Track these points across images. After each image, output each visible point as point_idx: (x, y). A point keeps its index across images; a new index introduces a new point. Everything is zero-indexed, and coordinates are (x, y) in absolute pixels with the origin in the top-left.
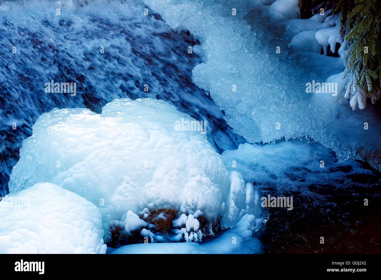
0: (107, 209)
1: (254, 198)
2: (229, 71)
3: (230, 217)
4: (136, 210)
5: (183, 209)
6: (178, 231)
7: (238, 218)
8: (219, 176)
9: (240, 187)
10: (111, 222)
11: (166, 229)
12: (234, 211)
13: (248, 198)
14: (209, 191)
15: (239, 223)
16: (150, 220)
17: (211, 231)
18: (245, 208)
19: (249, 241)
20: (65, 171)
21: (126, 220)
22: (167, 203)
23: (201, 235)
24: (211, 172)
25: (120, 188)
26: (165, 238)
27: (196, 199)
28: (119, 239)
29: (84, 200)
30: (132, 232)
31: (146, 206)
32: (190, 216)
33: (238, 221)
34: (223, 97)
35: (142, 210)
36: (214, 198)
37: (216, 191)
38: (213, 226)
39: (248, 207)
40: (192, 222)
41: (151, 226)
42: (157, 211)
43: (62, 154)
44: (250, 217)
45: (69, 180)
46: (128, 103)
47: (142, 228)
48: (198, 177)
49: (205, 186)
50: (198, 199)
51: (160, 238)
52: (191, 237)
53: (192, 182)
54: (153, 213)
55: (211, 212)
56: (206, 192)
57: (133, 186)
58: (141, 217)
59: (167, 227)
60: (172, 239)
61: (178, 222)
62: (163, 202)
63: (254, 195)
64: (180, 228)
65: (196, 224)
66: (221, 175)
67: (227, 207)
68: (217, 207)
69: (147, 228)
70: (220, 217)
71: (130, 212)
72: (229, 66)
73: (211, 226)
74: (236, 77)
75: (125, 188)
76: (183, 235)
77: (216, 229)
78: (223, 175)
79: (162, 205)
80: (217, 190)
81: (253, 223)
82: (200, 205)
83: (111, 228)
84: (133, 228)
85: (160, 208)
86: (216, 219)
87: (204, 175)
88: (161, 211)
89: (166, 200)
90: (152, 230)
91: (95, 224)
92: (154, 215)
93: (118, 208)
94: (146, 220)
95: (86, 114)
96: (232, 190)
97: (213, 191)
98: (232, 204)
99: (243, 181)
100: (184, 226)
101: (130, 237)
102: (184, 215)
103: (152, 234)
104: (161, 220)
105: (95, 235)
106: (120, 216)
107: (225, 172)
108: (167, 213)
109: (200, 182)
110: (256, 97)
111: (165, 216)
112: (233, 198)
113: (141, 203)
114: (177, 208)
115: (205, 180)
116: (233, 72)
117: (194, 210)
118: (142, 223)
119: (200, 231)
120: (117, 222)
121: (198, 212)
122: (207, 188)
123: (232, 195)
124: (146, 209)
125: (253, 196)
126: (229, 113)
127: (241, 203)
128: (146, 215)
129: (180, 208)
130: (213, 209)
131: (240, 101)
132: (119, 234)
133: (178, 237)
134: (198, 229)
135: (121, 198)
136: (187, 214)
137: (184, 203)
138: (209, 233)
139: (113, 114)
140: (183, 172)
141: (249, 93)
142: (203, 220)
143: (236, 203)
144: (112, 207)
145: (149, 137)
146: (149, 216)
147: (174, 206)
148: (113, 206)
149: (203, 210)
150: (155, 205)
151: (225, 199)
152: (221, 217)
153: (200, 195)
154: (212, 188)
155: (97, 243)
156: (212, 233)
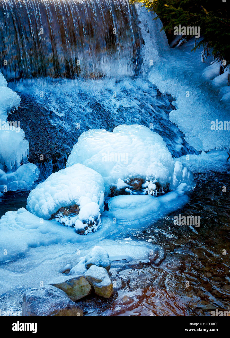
0: (108, 177)
1: (187, 175)
3: (174, 184)
4: (123, 179)
5: (147, 179)
6: (144, 190)
7: (178, 185)
8: (168, 163)
9: (179, 169)
10: (110, 184)
11: (139, 189)
12: (176, 181)
13: (184, 175)
14: (162, 170)
15: (178, 187)
16: (130, 184)
17: (163, 190)
18: (182, 180)
19: (182, 196)
20: (88, 159)
21: (118, 183)
22: (139, 175)
23: (157, 192)
24: (163, 161)
25: (115, 167)
26: (138, 193)
27: (154, 174)
28: (114, 193)
29: (95, 172)
30: (121, 189)
31: (128, 177)
32: (151, 182)
33: (177, 186)
35: (126, 178)
36: (164, 174)
38: (164, 188)
39: (183, 179)
40: (152, 186)
41: (131, 187)
42: (134, 179)
43: (88, 150)
44: (184, 184)
45: (90, 163)
46: (124, 127)
47: (126, 187)
48: (156, 163)
49: (159, 167)
50: (155, 174)
51: (135, 193)
52: (151, 193)
53: (152, 165)
54: (132, 180)
55: (162, 180)
56: (160, 171)
57: (121, 166)
58: (126, 182)
60: (141, 194)
61: (145, 185)
62: (136, 175)
64: (145, 188)
65: (154, 187)
66: (169, 163)
67: (172, 179)
68: (166, 178)
69: (129, 188)
70: (168, 184)
71: (119, 179)
72: (188, 111)
73: (163, 188)
75: (117, 167)
76: (147, 192)
77: (166, 190)
78: (170, 162)
79: (136, 176)
80: (166, 169)
81: (185, 187)
82: (156, 177)
83: (110, 187)
84: (121, 188)
85: (135, 178)
86: (165, 185)
87: (159, 162)
88: (136, 179)
89: (138, 174)
90: (131, 189)
91: (99, 183)
92: (132, 181)
93: (114, 177)
94: (128, 184)
95: (103, 132)
96: (175, 170)
97: (163, 170)
98: (175, 177)
99: (182, 166)
100: (147, 187)
101: (120, 192)
102: (147, 182)
103: (131, 191)
104: (136, 184)
105: (98, 188)
106: (115, 181)
107: (172, 161)
108: (139, 180)
109: (157, 165)
110: (201, 127)
111: (138, 182)
112: (175, 174)
113: (126, 175)
115: (160, 164)
116: (190, 114)
117: (153, 179)
118: (126, 185)
120: (113, 184)
121: (155, 181)
122: (160, 168)
123: (174, 173)
124: (128, 178)
125: (186, 174)
126: (187, 135)
127: (180, 177)
128: (128, 181)
129: (145, 178)
130: (164, 179)
131: (193, 129)
132: (114, 191)
133: (145, 193)
134: (155, 189)
135: (116, 172)
136: (149, 181)
137: (147, 176)
138: (162, 192)
139: (118, 131)
140: (148, 160)
141: (197, 125)
142: (158, 185)
143: (177, 177)
144: (111, 177)
145: (132, 142)
146: (130, 182)
147: (142, 177)
149: (158, 179)
150: (133, 176)
151: (171, 175)
152: (169, 184)
153: (157, 172)
154: (163, 168)
155: (98, 192)
156: (163, 192)
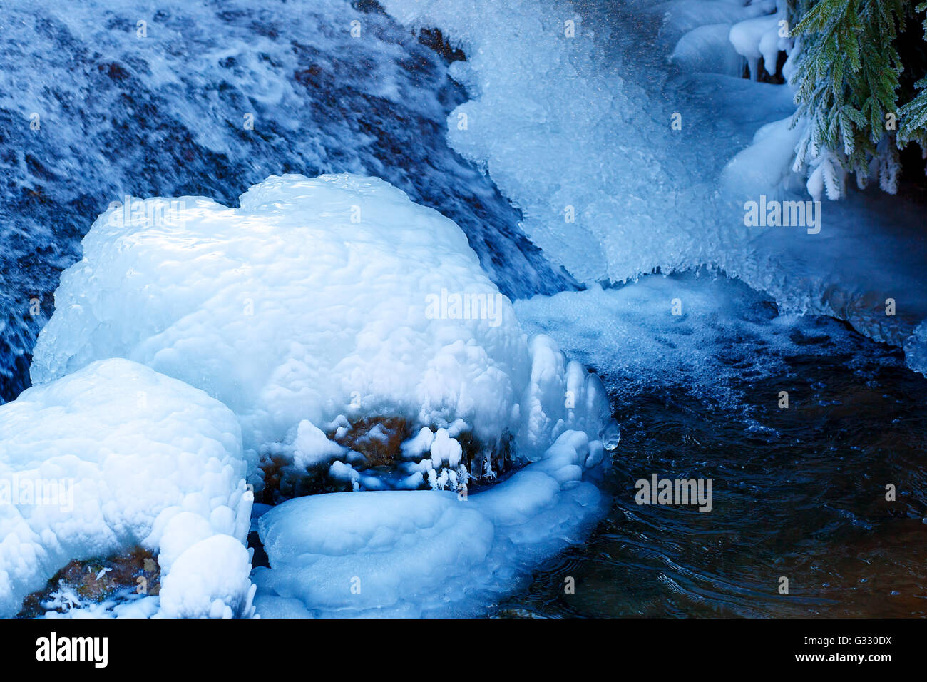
0: (254, 417)
1: (586, 396)
2: (532, 120)
3: (532, 436)
4: (318, 420)
5: (424, 417)
6: (413, 466)
7: (549, 439)
8: (506, 344)
9: (553, 369)
10: (263, 448)
11: (388, 462)
12: (541, 424)
13: (571, 398)
14: (483, 377)
15: (551, 450)
16: (351, 442)
17: (488, 466)
18: (565, 418)
19: (574, 488)
20: (156, 334)
21: (297, 441)
22: (388, 404)
23: (466, 476)
24: (488, 335)
25: (283, 370)
26: (384, 482)
27: (452, 396)
28: (281, 486)
29: (201, 396)
30: (310, 468)
31: (341, 411)
32: (441, 431)
33: (549, 446)
34: (518, 179)
35: (332, 419)
36: (495, 394)
37: (498, 378)
38: (491, 457)
39: (571, 415)
40: (446, 446)
41: (353, 455)
42: (366, 421)
43: (151, 296)
44: (574, 438)
45: (166, 353)
46: (299, 185)
47: (333, 459)
48: (457, 346)
49: (474, 366)
50: (458, 395)
51: (372, 481)
52: (443, 480)
53: (445, 357)
54: (358, 425)
55: (487, 424)
56: (477, 380)
57: (310, 366)
58: (331, 435)
59: (389, 458)
60: (400, 484)
61: (414, 447)
62: (378, 401)
63: (586, 388)
64: (417, 460)
65: (454, 451)
66: (510, 343)
67: (524, 414)
68: (501, 413)
69: (344, 460)
70: (507, 437)
71: (305, 425)
72: (532, 108)
73: (488, 456)
74: (547, 132)
75: (294, 370)
76: (426, 476)
77: (501, 463)
78: (514, 342)
79: (376, 408)
80: (500, 374)
81: (583, 449)
82: (463, 408)
83: (263, 460)
84: (313, 460)
85: (373, 414)
86: (499, 441)
87: (472, 341)
88: (375, 421)
89: (385, 397)
90: (355, 464)
91: (227, 447)
92: (359, 431)
93: (279, 415)
94: (340, 442)
95: (204, 209)
96: (535, 375)
97: (492, 376)
98: (536, 407)
99: (560, 356)
100: (427, 455)
101: (306, 479)
102: (426, 432)
103: (354, 475)
104: (376, 441)
105: (227, 470)
106: (283, 432)
107: (519, 336)
108: (389, 426)
109: (462, 357)
110: (595, 177)
111: (384, 432)
112: (537, 395)
113: (330, 404)
114: (411, 414)
115: (475, 351)
116: (543, 121)
117: (450, 419)
118: (333, 448)
119: (463, 467)
120: (276, 447)
121: (459, 425)
122: (478, 370)
123: (534, 387)
124: (341, 418)
125: (583, 390)
126: (534, 215)
127: (554, 407)
128: (341, 432)
129: (416, 415)
130: (493, 417)
131: (558, 187)
132: (281, 475)
133: (415, 479)
134: (460, 463)
135: (286, 392)
136: (434, 429)
137: (426, 405)
138: (484, 472)
139: (267, 208)
140: (424, 335)
141: (578, 169)
142: (469, 441)
143: (546, 406)
144: (265, 414)
145: (347, 259)
146: (349, 432)
147: (403, 410)
148: (266, 410)
149: (469, 419)
150: (362, 409)
151: (518, 396)
152: (512, 437)
153: (463, 385)
154: (490, 369)
155: (231, 487)
156: (490, 472)
